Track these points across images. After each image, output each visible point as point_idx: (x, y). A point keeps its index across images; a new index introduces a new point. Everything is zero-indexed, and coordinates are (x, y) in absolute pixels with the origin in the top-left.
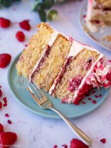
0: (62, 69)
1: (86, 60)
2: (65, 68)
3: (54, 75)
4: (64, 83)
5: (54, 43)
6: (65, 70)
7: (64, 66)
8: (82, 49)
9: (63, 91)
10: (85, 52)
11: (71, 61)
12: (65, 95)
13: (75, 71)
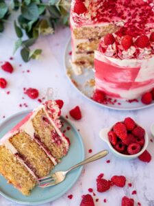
0: (41, 147)
1: (42, 122)
3: (44, 156)
6: (43, 144)
7: (40, 144)
9: (59, 150)
10: (35, 121)
12: (62, 150)
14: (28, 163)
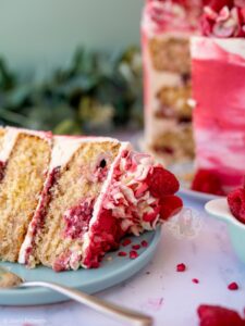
0: (40, 198)
2: (49, 193)
3: (23, 217)
5: (12, 154)
6: (49, 197)
7: (45, 190)
8: (79, 146)
11: (60, 177)
12: (60, 248)
13: (73, 191)
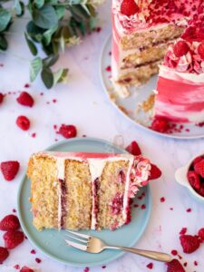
0: (93, 197)
1: (117, 174)
3: (87, 209)
4: (105, 210)
5: (65, 174)
6: (97, 196)
7: (94, 193)
9: (108, 218)
10: (110, 166)
11: (100, 184)
12: (112, 222)
13: (109, 192)
14: (64, 200)
